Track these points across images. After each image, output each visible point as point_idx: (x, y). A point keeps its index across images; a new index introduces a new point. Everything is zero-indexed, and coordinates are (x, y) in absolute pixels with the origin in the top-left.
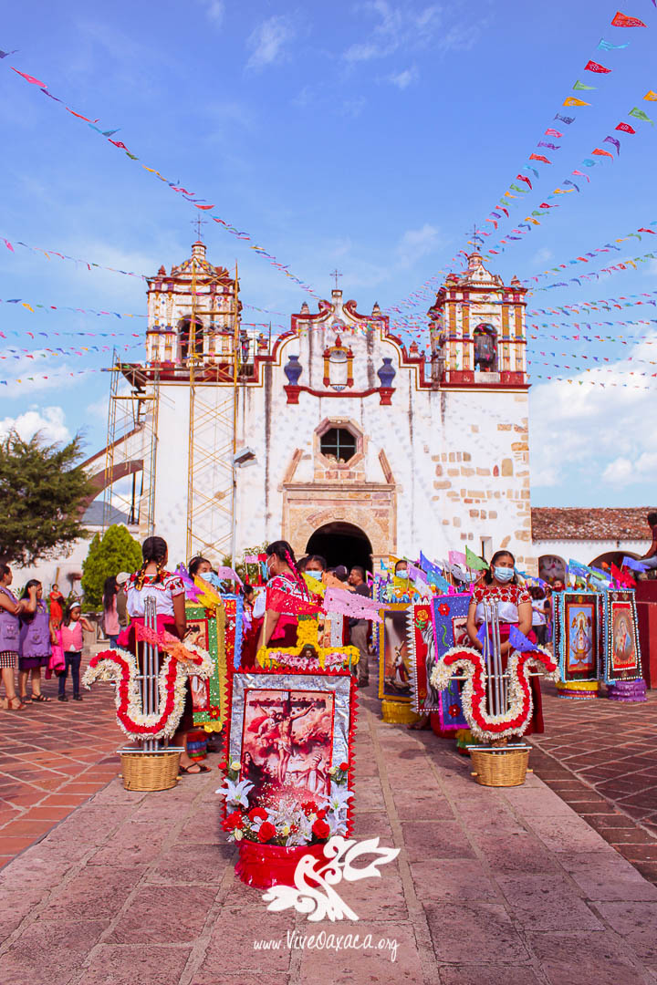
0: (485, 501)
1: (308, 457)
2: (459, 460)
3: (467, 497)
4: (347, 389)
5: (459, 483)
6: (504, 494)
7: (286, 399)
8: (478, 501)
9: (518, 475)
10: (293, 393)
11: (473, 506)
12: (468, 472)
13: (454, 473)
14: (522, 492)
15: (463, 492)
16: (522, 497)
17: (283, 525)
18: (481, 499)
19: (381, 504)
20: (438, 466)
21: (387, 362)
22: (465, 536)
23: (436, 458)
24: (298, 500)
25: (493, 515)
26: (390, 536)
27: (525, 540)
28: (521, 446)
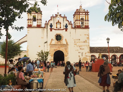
1: (54, 40)
2: (78, 40)
4: (60, 29)
6: (85, 46)
10: (51, 30)
11: (80, 48)
13: (77, 42)
15: (79, 45)
16: (88, 46)
19: (66, 48)
21: (67, 24)
22: (79, 53)
23: (74, 40)
24: (52, 47)
25: (84, 49)
26: (67, 53)
27: (89, 53)
28: (88, 38)
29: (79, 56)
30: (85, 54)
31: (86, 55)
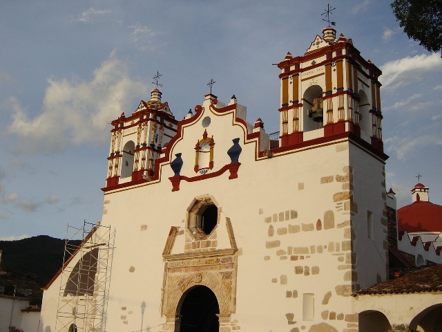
0: (309, 257)
1: (182, 232)
2: (287, 219)
3: (293, 254)
4: (210, 172)
5: (287, 241)
6: (325, 247)
7: (172, 188)
8: (302, 258)
9: (339, 226)
11: (300, 263)
12: (294, 229)
13: (282, 232)
14: (343, 243)
15: (290, 249)
16: (343, 250)
17: (164, 290)
18: (305, 255)
19: (227, 268)
20: (271, 227)
21: (236, 141)
22: (289, 294)
23: (268, 220)
24: (174, 270)
25: (316, 270)
26: (233, 296)
27: (345, 296)
28: (342, 196)
29: (290, 317)
30: (325, 301)
31: (330, 307)
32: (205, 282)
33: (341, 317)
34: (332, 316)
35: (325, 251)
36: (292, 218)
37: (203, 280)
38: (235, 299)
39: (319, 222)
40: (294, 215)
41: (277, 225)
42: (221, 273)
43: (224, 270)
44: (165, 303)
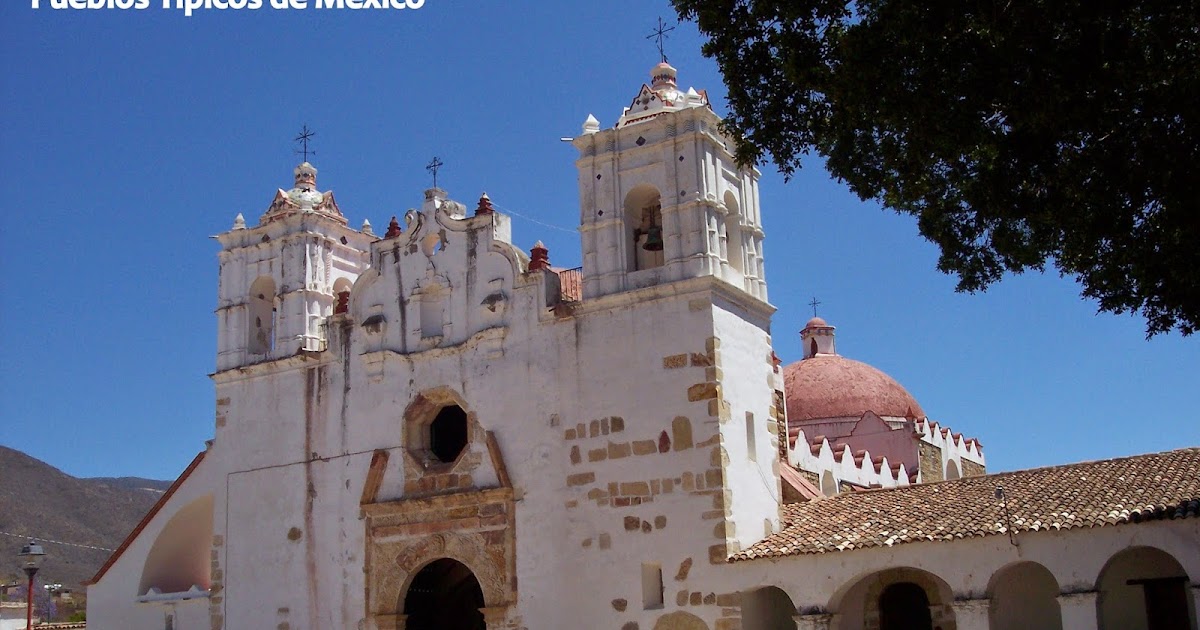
0: (649, 500)
2: (605, 432)
3: (619, 495)
5: (609, 472)
8: (637, 501)
9: (702, 444)
11: (630, 511)
12: (618, 451)
13: (597, 456)
14: (708, 474)
15: (613, 487)
17: (368, 572)
18: (641, 498)
19: (494, 524)
20: (575, 448)
23: (570, 435)
24: (386, 530)
25: (661, 522)
26: (508, 575)
27: (716, 563)
28: (704, 390)
29: (620, 605)
30: (682, 575)
31: (693, 584)
32: (453, 550)
33: (710, 599)
34: (696, 598)
35: (678, 488)
36: (613, 430)
37: (449, 547)
38: (515, 580)
39: (664, 436)
40: (618, 424)
41: (587, 445)
42: (483, 534)
43: (489, 528)
44: (373, 594)
